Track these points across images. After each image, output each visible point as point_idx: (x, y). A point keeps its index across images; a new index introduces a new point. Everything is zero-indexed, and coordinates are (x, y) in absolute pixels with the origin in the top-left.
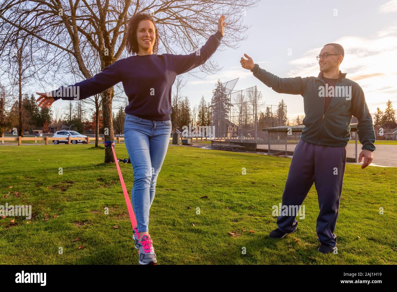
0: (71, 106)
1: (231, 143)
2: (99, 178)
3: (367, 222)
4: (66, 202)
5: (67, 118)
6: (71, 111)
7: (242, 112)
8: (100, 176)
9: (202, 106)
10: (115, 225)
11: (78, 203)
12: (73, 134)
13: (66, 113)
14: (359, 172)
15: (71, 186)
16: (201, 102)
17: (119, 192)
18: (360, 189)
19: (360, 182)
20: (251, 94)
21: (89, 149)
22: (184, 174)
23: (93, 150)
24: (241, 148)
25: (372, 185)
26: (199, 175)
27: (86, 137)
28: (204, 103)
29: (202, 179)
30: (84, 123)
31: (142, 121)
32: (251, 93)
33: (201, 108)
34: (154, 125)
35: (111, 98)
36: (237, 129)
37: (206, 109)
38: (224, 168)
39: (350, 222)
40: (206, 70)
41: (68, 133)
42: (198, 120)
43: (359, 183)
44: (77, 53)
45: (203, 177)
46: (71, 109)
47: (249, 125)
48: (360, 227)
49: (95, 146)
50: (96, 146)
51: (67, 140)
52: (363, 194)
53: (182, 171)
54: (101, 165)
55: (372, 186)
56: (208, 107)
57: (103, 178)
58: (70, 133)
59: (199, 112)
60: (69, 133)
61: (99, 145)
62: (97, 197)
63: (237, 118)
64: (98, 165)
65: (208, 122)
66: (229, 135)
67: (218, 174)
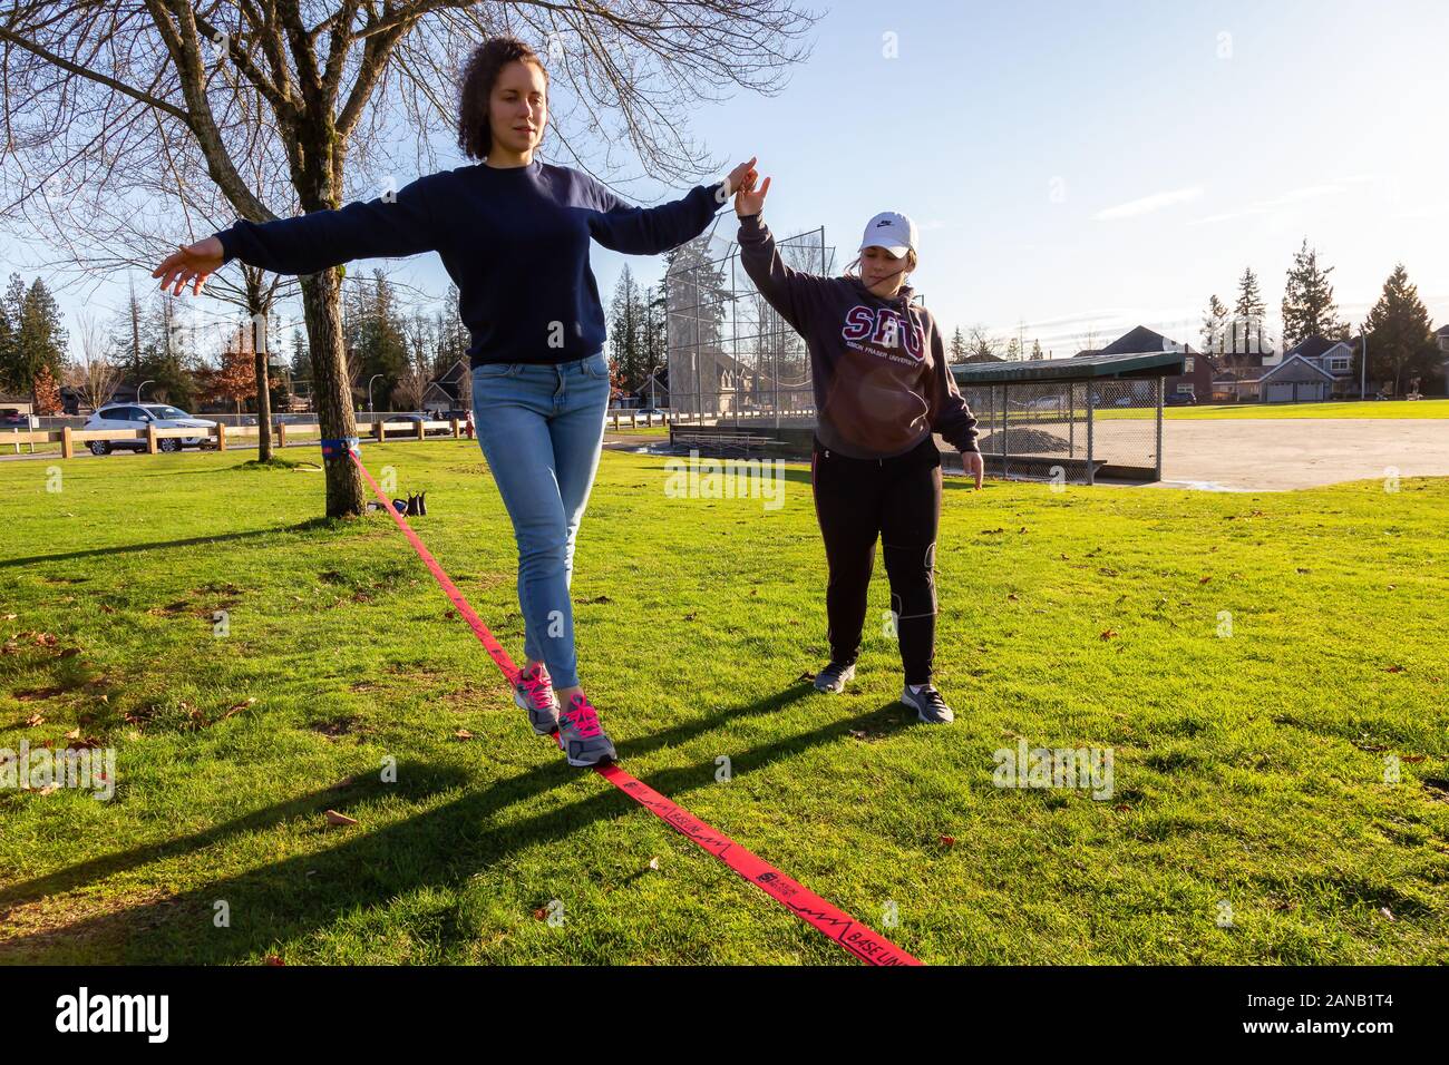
0: (134, 313)
1: (739, 429)
2: (325, 571)
3: (1257, 669)
4: (242, 660)
5: (124, 357)
6: (135, 328)
7: (766, 322)
8: (325, 564)
9: (625, 302)
10: (457, 728)
11: (288, 662)
12: (161, 415)
13: (120, 337)
14: (1183, 514)
15: (233, 602)
16: (622, 288)
17: (418, 619)
18: (1202, 566)
19: (1196, 545)
20: (799, 256)
21: (237, 468)
22: (618, 545)
23: (254, 473)
24: (775, 448)
25: (1236, 553)
26: (671, 548)
27: (214, 424)
28: (632, 289)
29: (688, 560)
30: (189, 372)
31: (522, 371)
32: (797, 251)
33: (622, 311)
34: (559, 380)
35: (335, 283)
36: (754, 381)
37: (642, 312)
38: (746, 520)
39: (1207, 673)
40: (663, 171)
41: (145, 414)
42: (613, 353)
43: (1195, 549)
44: (199, 114)
45: (687, 552)
46: (135, 324)
47: (792, 366)
48: (1241, 685)
49: (257, 459)
50: (264, 456)
51: (144, 440)
52: (1216, 584)
53: (607, 536)
54: (316, 523)
55: (1236, 556)
56: (646, 304)
57: (337, 569)
58: (150, 413)
59: (616, 325)
60: (147, 415)
61: (272, 452)
62: (346, 637)
63: (750, 345)
64: (305, 527)
65: (651, 360)
66: (724, 403)
67: (734, 542)
